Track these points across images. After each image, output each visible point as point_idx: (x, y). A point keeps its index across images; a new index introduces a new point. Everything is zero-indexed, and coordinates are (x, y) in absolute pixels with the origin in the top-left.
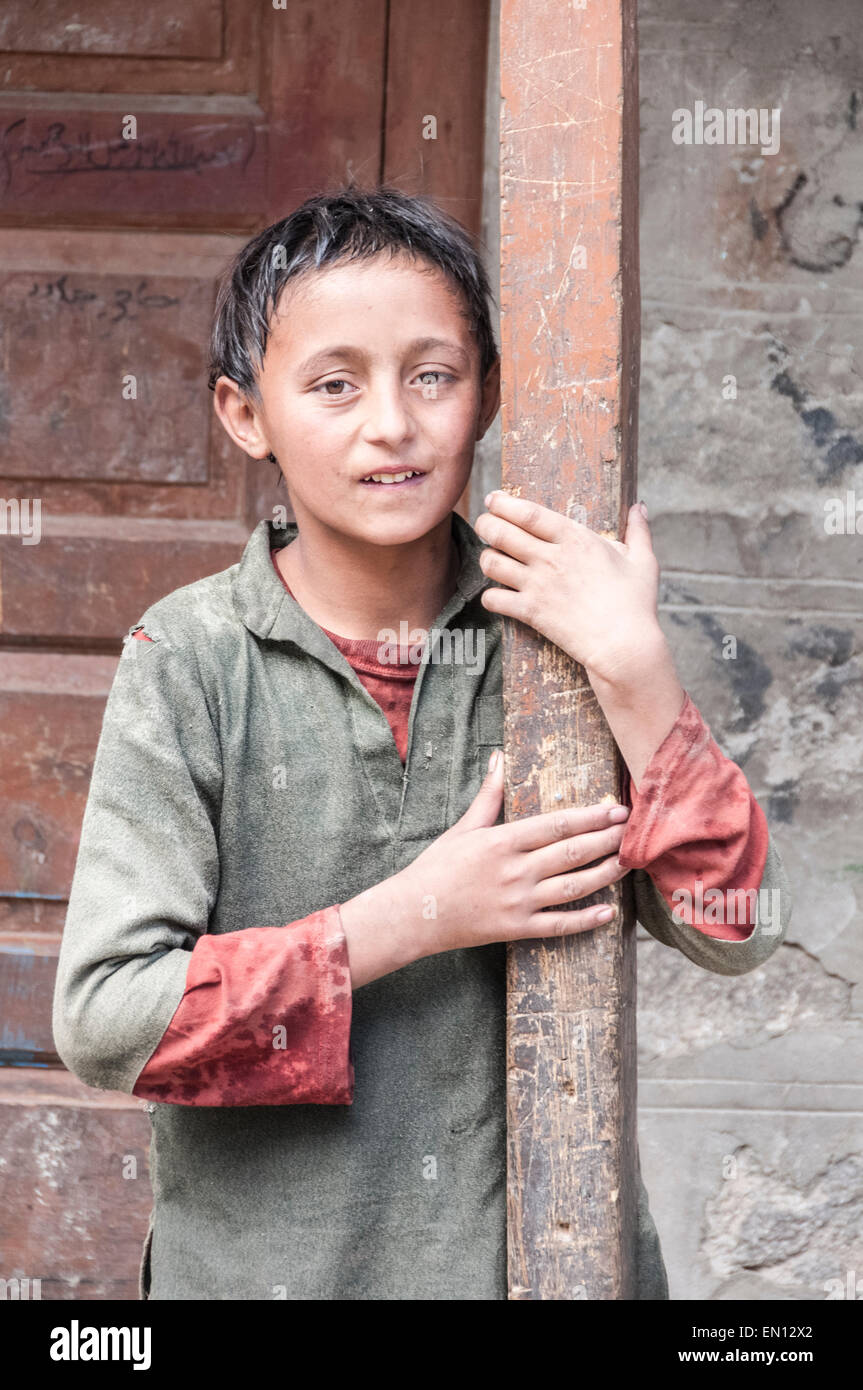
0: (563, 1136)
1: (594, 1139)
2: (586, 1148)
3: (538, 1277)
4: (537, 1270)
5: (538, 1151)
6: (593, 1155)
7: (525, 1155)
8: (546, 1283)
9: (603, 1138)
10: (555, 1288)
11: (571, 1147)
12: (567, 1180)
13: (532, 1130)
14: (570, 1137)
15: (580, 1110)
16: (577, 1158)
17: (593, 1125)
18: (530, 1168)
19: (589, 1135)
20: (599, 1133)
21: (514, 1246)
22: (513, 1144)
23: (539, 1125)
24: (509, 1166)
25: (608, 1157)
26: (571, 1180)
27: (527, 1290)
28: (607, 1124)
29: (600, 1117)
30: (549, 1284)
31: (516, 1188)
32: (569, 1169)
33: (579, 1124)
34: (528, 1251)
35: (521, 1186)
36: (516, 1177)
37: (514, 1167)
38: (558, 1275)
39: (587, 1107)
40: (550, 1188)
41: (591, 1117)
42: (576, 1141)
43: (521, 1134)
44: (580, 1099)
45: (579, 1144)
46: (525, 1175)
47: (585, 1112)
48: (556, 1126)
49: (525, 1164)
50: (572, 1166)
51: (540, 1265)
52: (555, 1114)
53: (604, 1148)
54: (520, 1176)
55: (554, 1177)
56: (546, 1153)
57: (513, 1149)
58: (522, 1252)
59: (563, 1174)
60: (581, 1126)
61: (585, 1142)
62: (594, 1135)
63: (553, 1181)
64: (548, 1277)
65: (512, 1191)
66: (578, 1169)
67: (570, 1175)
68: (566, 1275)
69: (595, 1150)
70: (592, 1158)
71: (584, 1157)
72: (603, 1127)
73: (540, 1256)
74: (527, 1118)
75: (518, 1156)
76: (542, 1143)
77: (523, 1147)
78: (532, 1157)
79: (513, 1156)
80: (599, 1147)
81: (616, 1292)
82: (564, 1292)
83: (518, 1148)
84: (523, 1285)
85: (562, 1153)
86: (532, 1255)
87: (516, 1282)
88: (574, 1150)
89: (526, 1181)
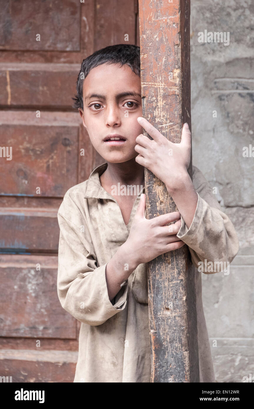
0: (166, 278)
1: (177, 279)
2: (174, 282)
3: (159, 326)
4: (159, 324)
5: (158, 283)
6: (177, 285)
7: (154, 285)
8: (162, 329)
9: (180, 279)
10: (165, 331)
11: (169, 281)
12: (168, 293)
13: (156, 276)
14: (169, 278)
15: (172, 269)
16: (171, 285)
17: (177, 274)
18: (155, 289)
19: (175, 278)
20: (179, 277)
21: (151, 316)
22: (149, 281)
23: (158, 274)
24: (149, 289)
25: (182, 285)
26: (169, 293)
27: (155, 331)
28: (181, 274)
29: (179, 271)
30: (163, 329)
31: (151, 296)
32: (169, 289)
33: (172, 274)
34: (155, 318)
35: (153, 295)
36: (151, 292)
37: (150, 289)
38: (166, 326)
39: (174, 268)
40: (162, 296)
41: (176, 271)
42: (171, 280)
43: (152, 277)
44: (171, 265)
45: (172, 281)
46: (154, 292)
47: (174, 270)
48: (164, 275)
49: (154, 288)
50: (170, 289)
51: (160, 323)
52: (163, 270)
53: (180, 282)
54: (152, 292)
55: (164, 292)
56: (161, 284)
57: (150, 283)
58: (153, 318)
59: (167, 291)
60: (172, 275)
61: (174, 280)
62: (177, 277)
63: (163, 294)
64: (162, 327)
65: (150, 297)
66: (172, 289)
67: (169, 291)
68: (169, 326)
69: (177, 283)
70: (176, 286)
71: (174, 285)
72: (180, 275)
73: (159, 319)
74: (154, 272)
75: (151, 285)
76: (159, 280)
77: (153, 282)
78: (156, 285)
79: (150, 285)
80: (179, 282)
81: (186, 331)
82: (168, 332)
83: (151, 282)
84: (154, 329)
85: (166, 284)
86: (157, 319)
87: (152, 329)
88: (170, 283)
89: (154, 294)
